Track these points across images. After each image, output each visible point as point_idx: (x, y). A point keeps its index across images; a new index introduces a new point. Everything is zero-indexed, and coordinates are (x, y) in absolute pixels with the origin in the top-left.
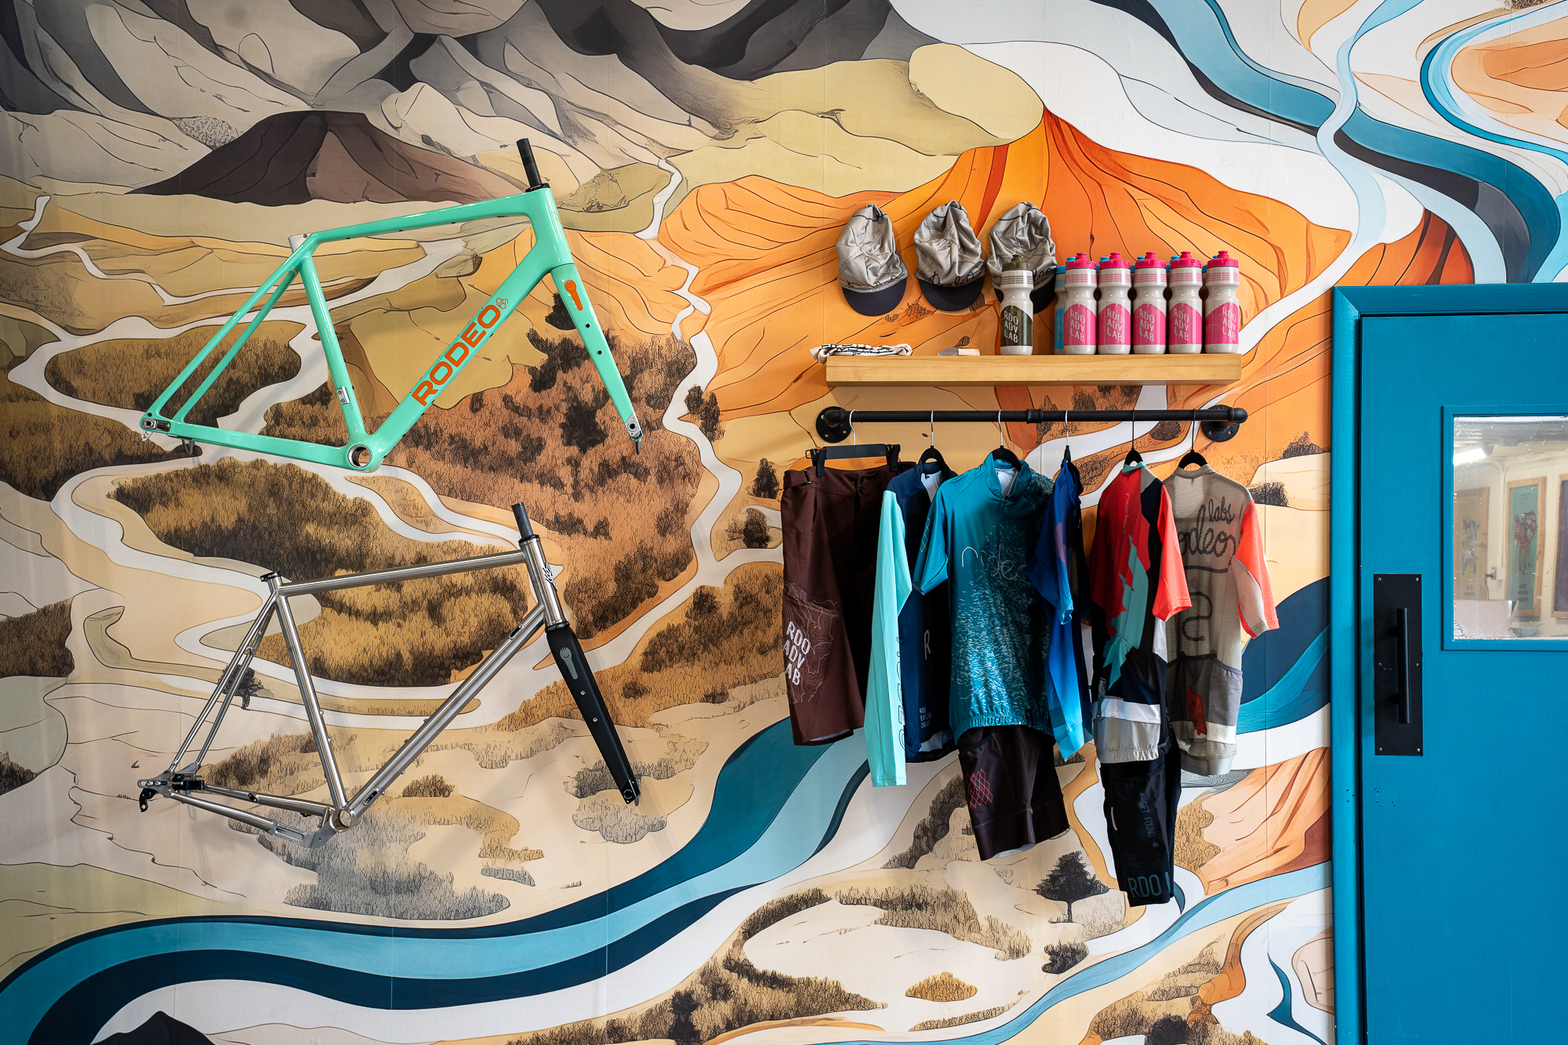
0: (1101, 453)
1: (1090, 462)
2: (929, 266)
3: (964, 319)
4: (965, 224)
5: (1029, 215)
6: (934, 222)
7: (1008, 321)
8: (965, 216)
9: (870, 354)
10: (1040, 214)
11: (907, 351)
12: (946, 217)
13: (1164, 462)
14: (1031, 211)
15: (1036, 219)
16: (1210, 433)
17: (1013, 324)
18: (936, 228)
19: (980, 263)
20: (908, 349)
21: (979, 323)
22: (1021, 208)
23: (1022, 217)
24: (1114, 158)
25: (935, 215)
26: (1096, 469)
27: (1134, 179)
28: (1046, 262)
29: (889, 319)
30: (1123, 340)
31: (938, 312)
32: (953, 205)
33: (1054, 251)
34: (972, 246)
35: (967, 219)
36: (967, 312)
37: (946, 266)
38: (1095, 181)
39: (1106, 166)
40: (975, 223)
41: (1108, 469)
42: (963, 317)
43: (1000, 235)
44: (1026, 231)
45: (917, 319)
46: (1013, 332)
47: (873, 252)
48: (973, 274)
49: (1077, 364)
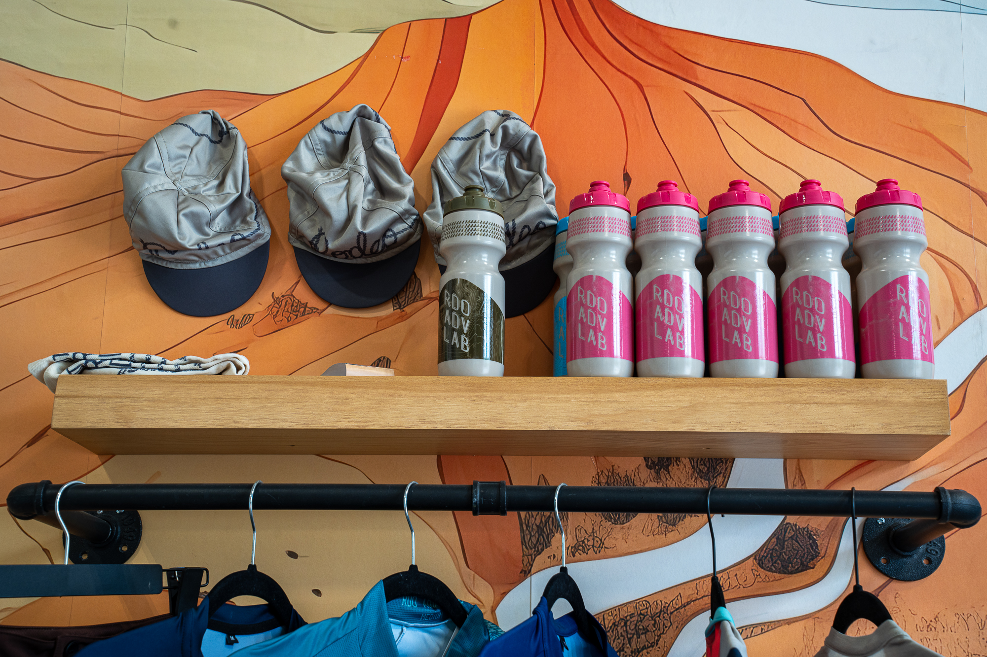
0: (656, 598)
1: (632, 616)
2: (310, 218)
3: (381, 325)
4: (385, 147)
5: (505, 129)
6: (325, 142)
7: (452, 311)
8: (386, 134)
9: (157, 373)
10: (525, 129)
11: (239, 368)
12: (349, 134)
13: (789, 622)
14: (510, 123)
15: (519, 138)
16: (882, 561)
17: (461, 315)
18: (329, 154)
19: (407, 212)
20: (241, 364)
21: (411, 331)
22: (491, 120)
23: (493, 135)
24: (666, 40)
25: (326, 129)
26: (646, 631)
27: (704, 76)
28: (533, 209)
29: (235, 324)
30: (688, 349)
31: (331, 310)
32: (363, 114)
33: (552, 196)
34: (395, 185)
35: (389, 140)
36: (388, 310)
37: (338, 212)
38: (631, 78)
39: (650, 53)
40: (406, 148)
41: (670, 633)
42: (379, 320)
43: (451, 166)
44: (501, 163)
45: (290, 322)
46: (460, 331)
47: (202, 189)
48: (395, 234)
49: (590, 396)
